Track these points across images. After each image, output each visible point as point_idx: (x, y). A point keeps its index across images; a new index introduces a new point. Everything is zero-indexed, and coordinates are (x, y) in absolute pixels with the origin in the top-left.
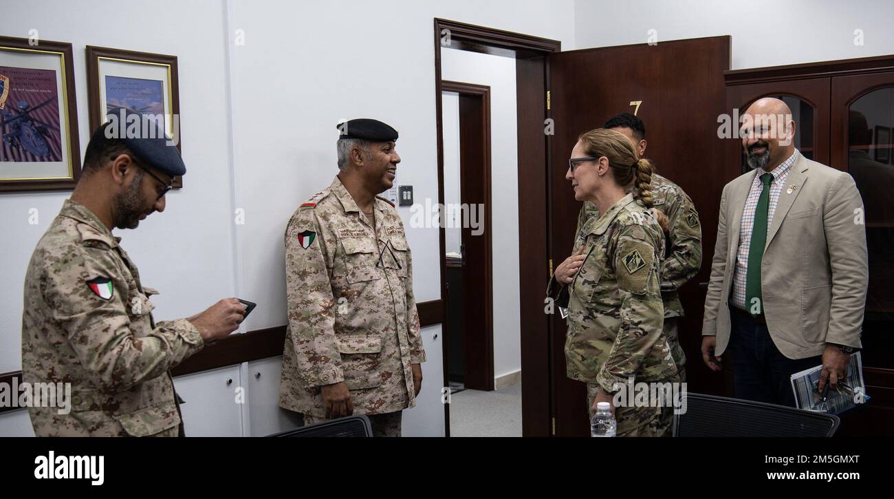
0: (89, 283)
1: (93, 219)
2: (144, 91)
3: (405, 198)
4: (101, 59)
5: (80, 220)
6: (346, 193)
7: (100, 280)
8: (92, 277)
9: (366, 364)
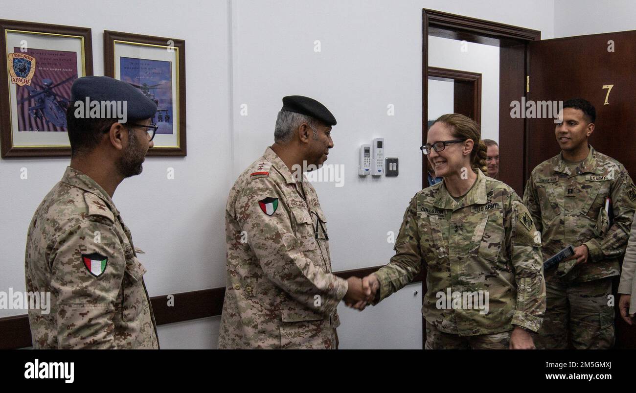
0: (84, 256)
1: (98, 188)
2: (154, 71)
3: (391, 169)
4: (116, 43)
5: (86, 189)
6: (283, 165)
7: (96, 256)
8: (88, 252)
9: (310, 331)
